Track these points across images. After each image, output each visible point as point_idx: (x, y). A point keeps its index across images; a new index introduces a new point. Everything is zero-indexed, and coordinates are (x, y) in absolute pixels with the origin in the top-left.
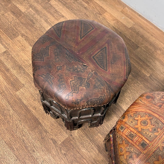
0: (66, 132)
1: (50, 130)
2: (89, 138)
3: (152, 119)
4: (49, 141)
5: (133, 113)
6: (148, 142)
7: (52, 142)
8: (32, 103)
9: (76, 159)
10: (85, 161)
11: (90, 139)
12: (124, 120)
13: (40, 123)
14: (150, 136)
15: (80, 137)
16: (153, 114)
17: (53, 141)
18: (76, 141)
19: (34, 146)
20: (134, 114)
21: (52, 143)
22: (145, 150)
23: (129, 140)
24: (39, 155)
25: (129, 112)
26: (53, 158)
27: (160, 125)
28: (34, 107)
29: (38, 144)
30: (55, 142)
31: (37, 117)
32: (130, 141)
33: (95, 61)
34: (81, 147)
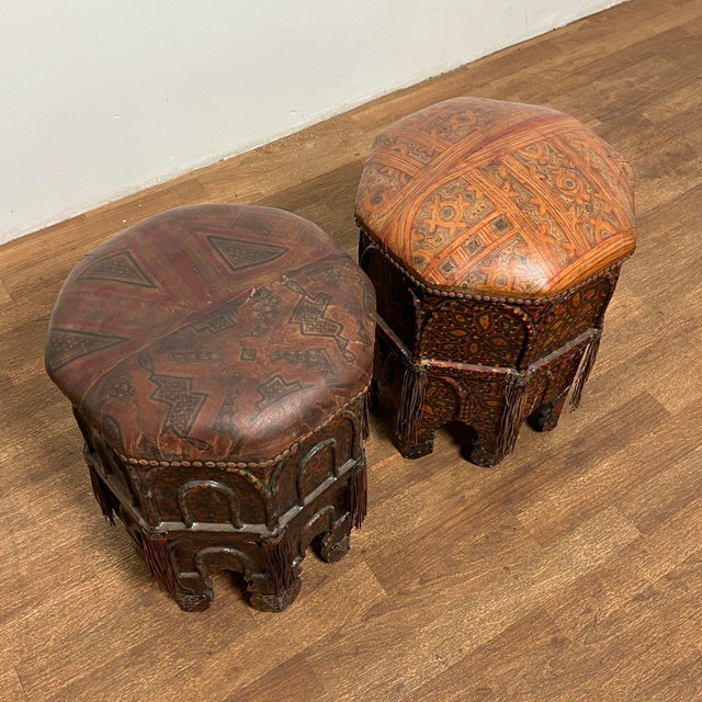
0: (351, 566)
1: (331, 622)
2: (381, 498)
3: (441, 196)
4: (369, 629)
5: (413, 236)
6: (495, 215)
7: (375, 620)
8: (207, 682)
9: (441, 550)
10: (451, 523)
11: (386, 497)
12: (428, 260)
13: (299, 657)
14: (483, 207)
15: (374, 527)
16: (428, 192)
17: (373, 615)
18: (384, 541)
19: (382, 685)
20: (416, 232)
21: (381, 619)
22: (512, 225)
23: (482, 255)
24: (414, 671)
25: (408, 246)
26: (429, 621)
27: (458, 184)
28: (228, 674)
29: (376, 670)
30: (377, 609)
31: (272, 667)
32: (486, 252)
33: (250, 268)
34: (405, 526)
